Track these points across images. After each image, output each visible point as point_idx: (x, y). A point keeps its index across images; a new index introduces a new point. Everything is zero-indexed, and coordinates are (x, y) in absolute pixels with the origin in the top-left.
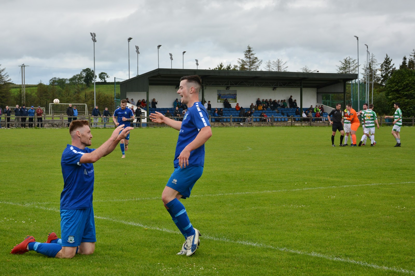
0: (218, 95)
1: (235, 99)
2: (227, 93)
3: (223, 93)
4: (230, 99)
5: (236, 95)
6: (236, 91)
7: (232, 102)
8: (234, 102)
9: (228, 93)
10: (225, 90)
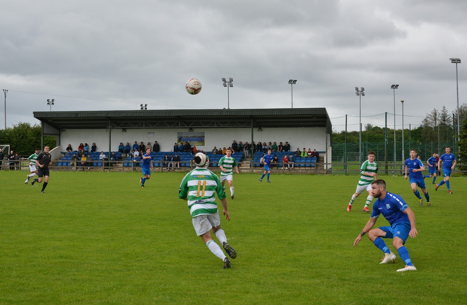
0: (178, 137)
1: (202, 141)
2: (191, 135)
3: (185, 136)
4: (196, 142)
5: (204, 137)
6: (204, 132)
7: (198, 145)
8: (201, 145)
9: (193, 135)
10: (188, 131)
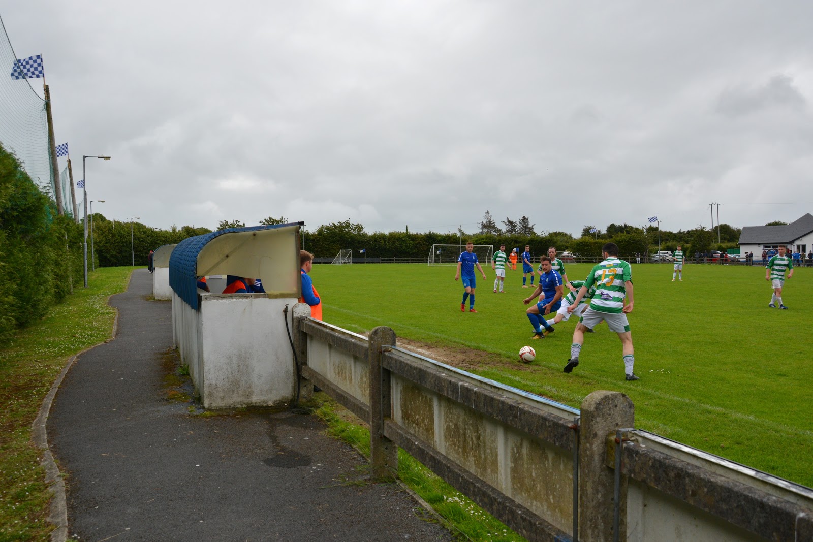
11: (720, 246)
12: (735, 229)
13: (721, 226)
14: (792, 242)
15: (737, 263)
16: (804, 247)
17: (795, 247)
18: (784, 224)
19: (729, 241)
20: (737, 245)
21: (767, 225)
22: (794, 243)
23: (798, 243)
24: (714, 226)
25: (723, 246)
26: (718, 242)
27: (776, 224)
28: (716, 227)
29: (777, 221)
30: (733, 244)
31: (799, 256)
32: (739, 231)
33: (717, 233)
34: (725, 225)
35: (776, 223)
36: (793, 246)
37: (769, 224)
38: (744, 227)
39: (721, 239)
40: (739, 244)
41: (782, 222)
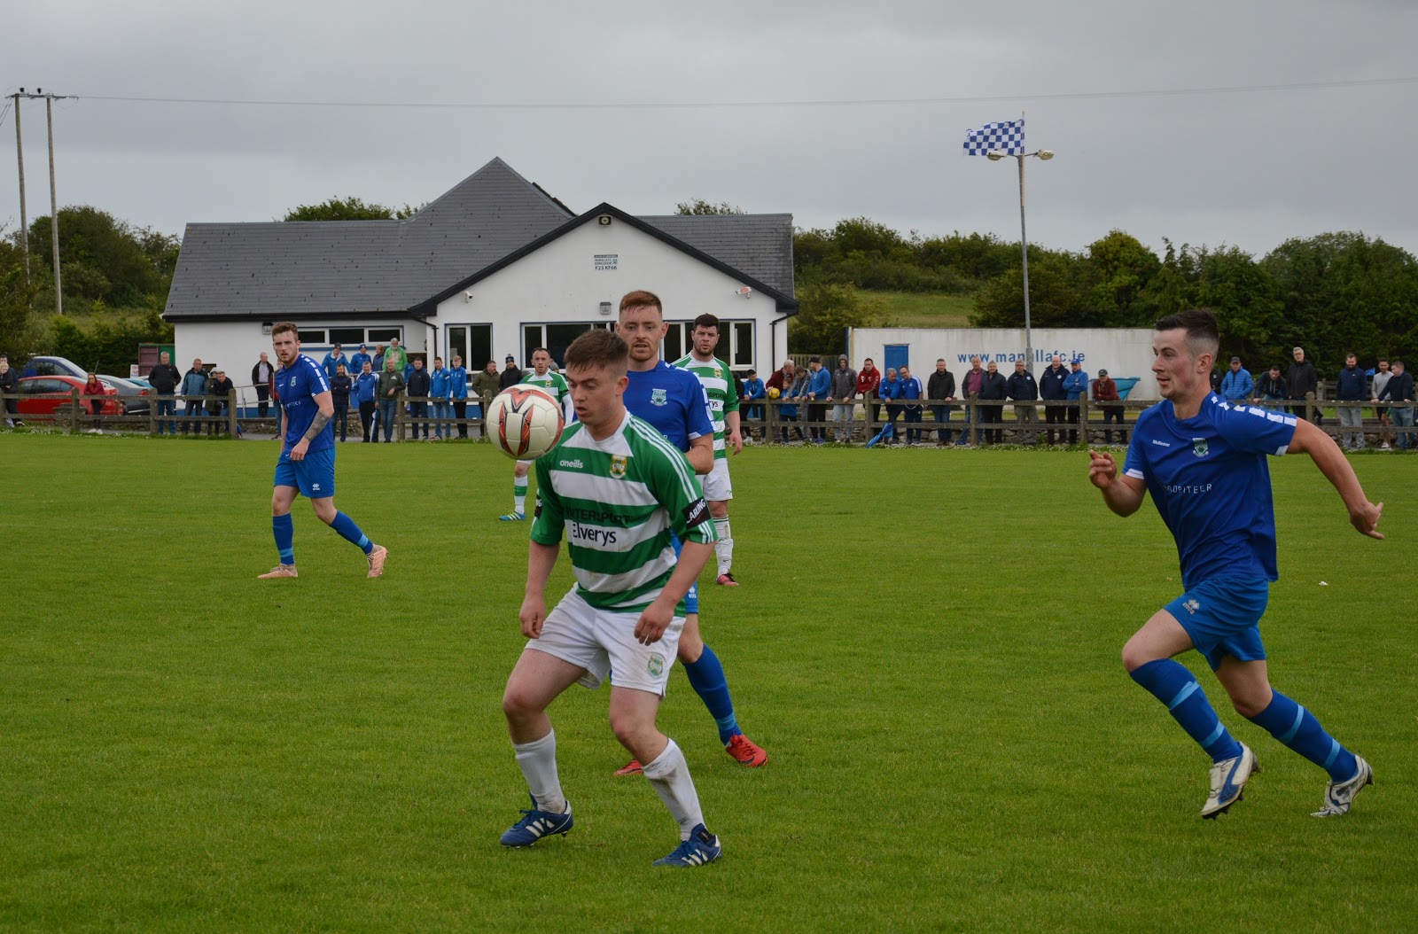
11: (69, 330)
12: (139, 237)
13: (66, 217)
14: (423, 312)
15: (162, 426)
16: (482, 334)
17: (441, 333)
18: (378, 215)
19: (115, 299)
20: (154, 325)
21: (293, 218)
22: (434, 314)
23: (453, 313)
24: (30, 221)
25: (84, 331)
26: (53, 307)
27: (337, 212)
28: (43, 225)
29: (343, 199)
30: (135, 320)
31: (461, 382)
32: (156, 245)
33: (49, 259)
34: (87, 213)
35: (336, 206)
36: (430, 331)
37: (307, 215)
38: (192, 229)
39: (69, 291)
40: (169, 319)
41: (367, 202)
